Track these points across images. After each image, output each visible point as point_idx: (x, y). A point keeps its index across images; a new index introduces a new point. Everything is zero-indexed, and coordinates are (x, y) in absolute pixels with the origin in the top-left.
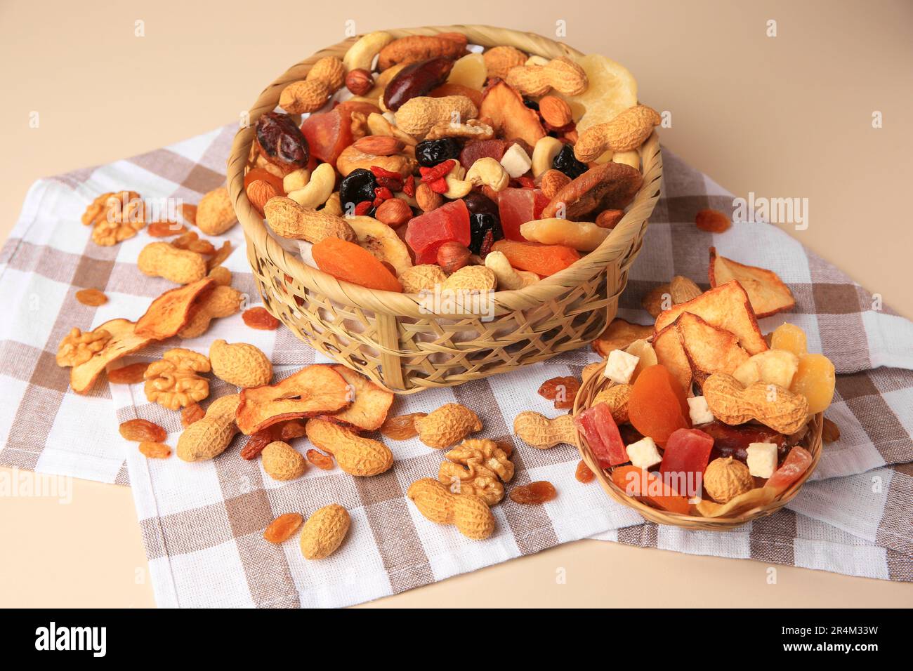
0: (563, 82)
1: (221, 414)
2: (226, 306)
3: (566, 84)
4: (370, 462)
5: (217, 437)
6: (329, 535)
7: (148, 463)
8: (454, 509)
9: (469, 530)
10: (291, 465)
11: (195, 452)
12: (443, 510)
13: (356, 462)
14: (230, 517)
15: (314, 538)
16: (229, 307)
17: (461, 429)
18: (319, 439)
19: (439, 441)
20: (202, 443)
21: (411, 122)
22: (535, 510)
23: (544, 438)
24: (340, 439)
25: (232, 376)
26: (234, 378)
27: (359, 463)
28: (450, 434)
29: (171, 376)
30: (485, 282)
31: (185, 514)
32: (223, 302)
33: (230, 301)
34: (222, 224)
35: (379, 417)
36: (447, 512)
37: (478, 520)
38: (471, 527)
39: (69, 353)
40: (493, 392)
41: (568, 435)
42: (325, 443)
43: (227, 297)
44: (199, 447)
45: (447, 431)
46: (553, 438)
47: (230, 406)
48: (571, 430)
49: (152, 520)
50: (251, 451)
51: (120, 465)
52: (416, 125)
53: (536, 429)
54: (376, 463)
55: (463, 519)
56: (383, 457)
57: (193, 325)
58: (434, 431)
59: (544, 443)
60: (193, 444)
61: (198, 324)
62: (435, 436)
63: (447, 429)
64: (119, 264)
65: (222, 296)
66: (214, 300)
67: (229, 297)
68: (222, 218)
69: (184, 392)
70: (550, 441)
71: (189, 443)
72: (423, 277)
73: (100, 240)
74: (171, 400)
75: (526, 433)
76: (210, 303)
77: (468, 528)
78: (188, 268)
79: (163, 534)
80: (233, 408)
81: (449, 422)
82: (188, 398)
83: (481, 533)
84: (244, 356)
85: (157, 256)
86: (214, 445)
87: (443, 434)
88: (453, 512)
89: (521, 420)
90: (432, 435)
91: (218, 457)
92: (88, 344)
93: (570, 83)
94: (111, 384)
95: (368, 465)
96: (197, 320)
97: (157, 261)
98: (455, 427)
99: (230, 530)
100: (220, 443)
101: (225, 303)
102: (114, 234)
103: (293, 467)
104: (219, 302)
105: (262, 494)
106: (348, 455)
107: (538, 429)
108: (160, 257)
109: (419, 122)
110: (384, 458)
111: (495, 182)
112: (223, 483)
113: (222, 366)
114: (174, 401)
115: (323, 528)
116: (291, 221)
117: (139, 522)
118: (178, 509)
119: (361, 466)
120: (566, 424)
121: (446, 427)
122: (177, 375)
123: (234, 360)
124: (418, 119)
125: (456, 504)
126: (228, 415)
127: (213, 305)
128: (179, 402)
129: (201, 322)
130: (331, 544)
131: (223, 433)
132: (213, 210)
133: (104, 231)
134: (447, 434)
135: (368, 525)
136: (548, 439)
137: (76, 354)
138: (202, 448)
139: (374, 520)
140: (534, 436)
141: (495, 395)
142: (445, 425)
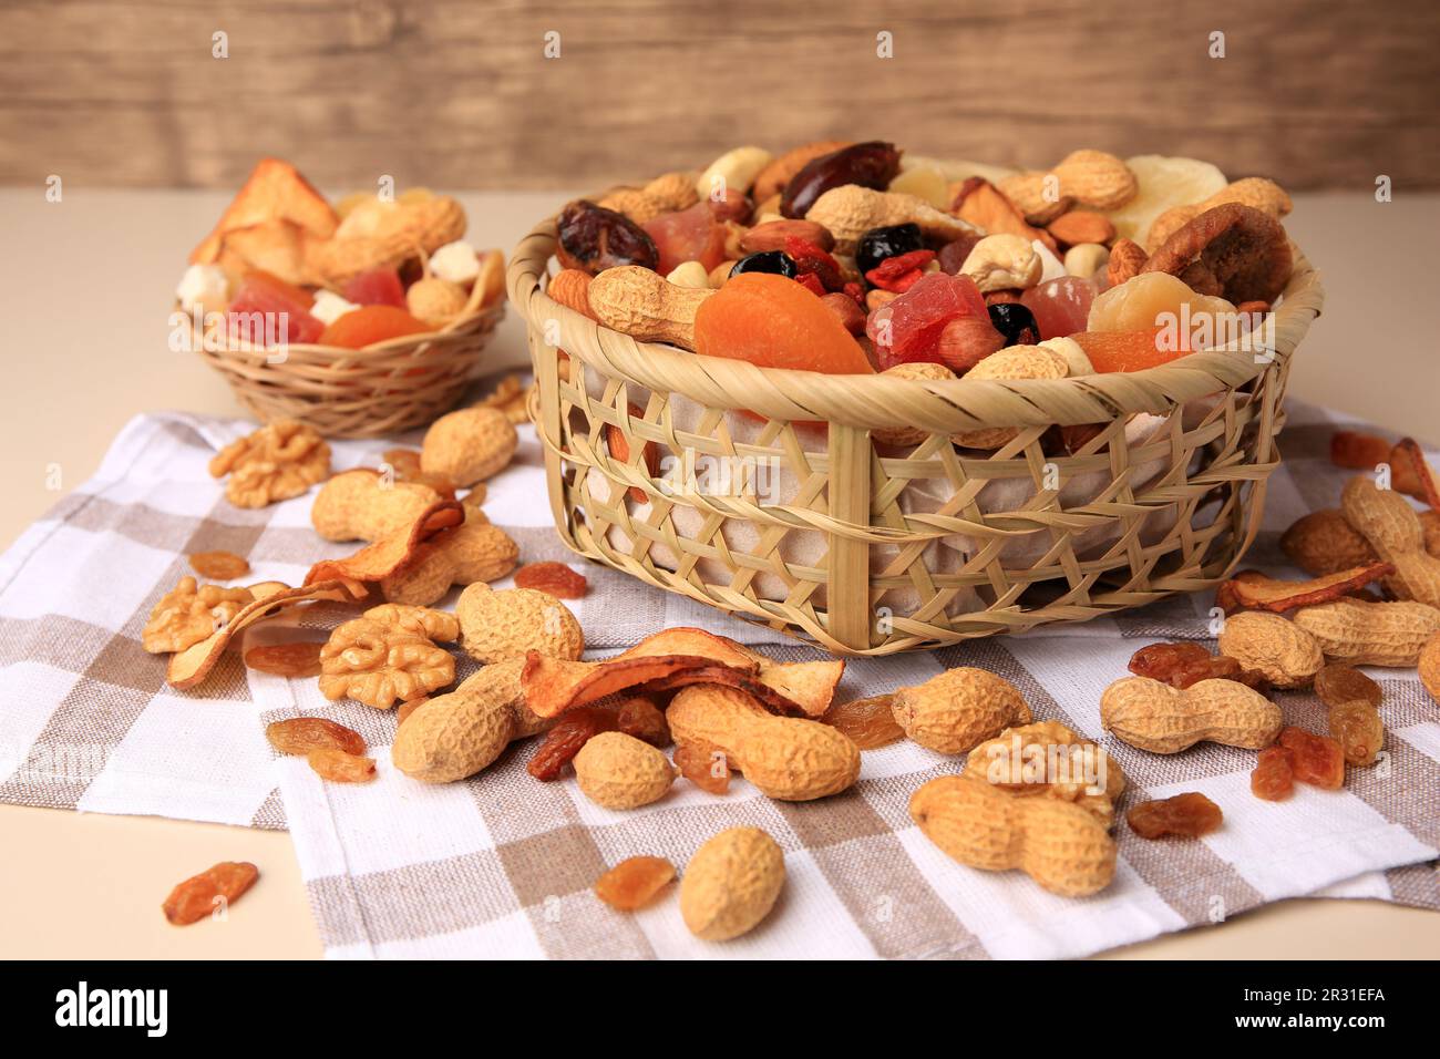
0: (1096, 177)
1: (489, 686)
2: (486, 554)
3: (1101, 180)
4: (817, 753)
5: (481, 721)
6: (751, 875)
7: (326, 789)
8: (1025, 823)
9: (1067, 863)
10: (645, 764)
11: (434, 749)
12: (1000, 824)
13: (787, 754)
14: (511, 874)
15: (716, 878)
16: (491, 556)
17: (998, 709)
18: (700, 727)
19: (954, 727)
20: (449, 731)
21: (840, 213)
22: (1186, 851)
23: (1172, 721)
24: (744, 721)
25: (504, 644)
26: (509, 647)
27: (792, 759)
28: (977, 711)
29: (380, 639)
30: (1052, 363)
31: (408, 871)
32: (480, 546)
33: (493, 544)
34: (470, 462)
35: (818, 696)
36: (1009, 828)
37: (1085, 838)
38: (1072, 854)
39: (169, 624)
40: (1035, 676)
41: (1222, 713)
42: (713, 733)
43: (487, 537)
44: (444, 740)
45: (970, 706)
46: (1191, 722)
47: (506, 673)
48: (1228, 701)
49: (335, 881)
50: (551, 755)
51: (265, 795)
52: (850, 220)
53: (1154, 702)
54: (829, 759)
55: (1049, 839)
56: (844, 748)
57: (423, 575)
58: (944, 705)
59: (1173, 733)
60: (429, 732)
61: (431, 574)
62: (946, 716)
63: (970, 702)
64: (272, 529)
65: (478, 534)
66: (461, 541)
67: (492, 538)
68: (471, 452)
69: (405, 668)
70: (1185, 727)
71: (421, 730)
72: (918, 374)
73: (241, 494)
74: (378, 686)
75: (1134, 714)
76: (455, 545)
77: (1063, 856)
78: (409, 506)
79: (360, 905)
80: (511, 676)
81: (972, 690)
82: (413, 680)
83: (1094, 866)
84: (530, 602)
85: (352, 490)
86: (474, 737)
87: (964, 712)
88: (1023, 831)
89: (1119, 690)
90: (940, 714)
91: (479, 775)
92: (211, 606)
93: (1109, 178)
94: (251, 673)
95: (813, 762)
96: (431, 566)
97: (350, 498)
98: (986, 702)
99: (512, 895)
100: (486, 735)
101: (484, 546)
102: (267, 482)
103: (651, 767)
104: (472, 543)
105: (580, 833)
106: (769, 741)
107: (1159, 703)
108: (357, 492)
109: (855, 216)
110: (845, 752)
111: (1021, 260)
112: (491, 819)
113: (485, 623)
114: (383, 686)
115: (736, 858)
116: (648, 292)
117: (305, 882)
118: (392, 861)
119: (799, 764)
120: (1215, 691)
121: (968, 698)
122: (390, 638)
123: (510, 610)
124: (853, 210)
125: (1028, 813)
126: (503, 690)
127: (460, 549)
128: (394, 688)
129: (439, 571)
130: (753, 894)
131: (493, 718)
132: (454, 437)
133: (251, 476)
134: (972, 712)
135: (823, 881)
136: (1181, 724)
137: (183, 626)
138: (449, 740)
139: (834, 875)
140: (1151, 717)
141: (1038, 680)
142: (964, 695)
